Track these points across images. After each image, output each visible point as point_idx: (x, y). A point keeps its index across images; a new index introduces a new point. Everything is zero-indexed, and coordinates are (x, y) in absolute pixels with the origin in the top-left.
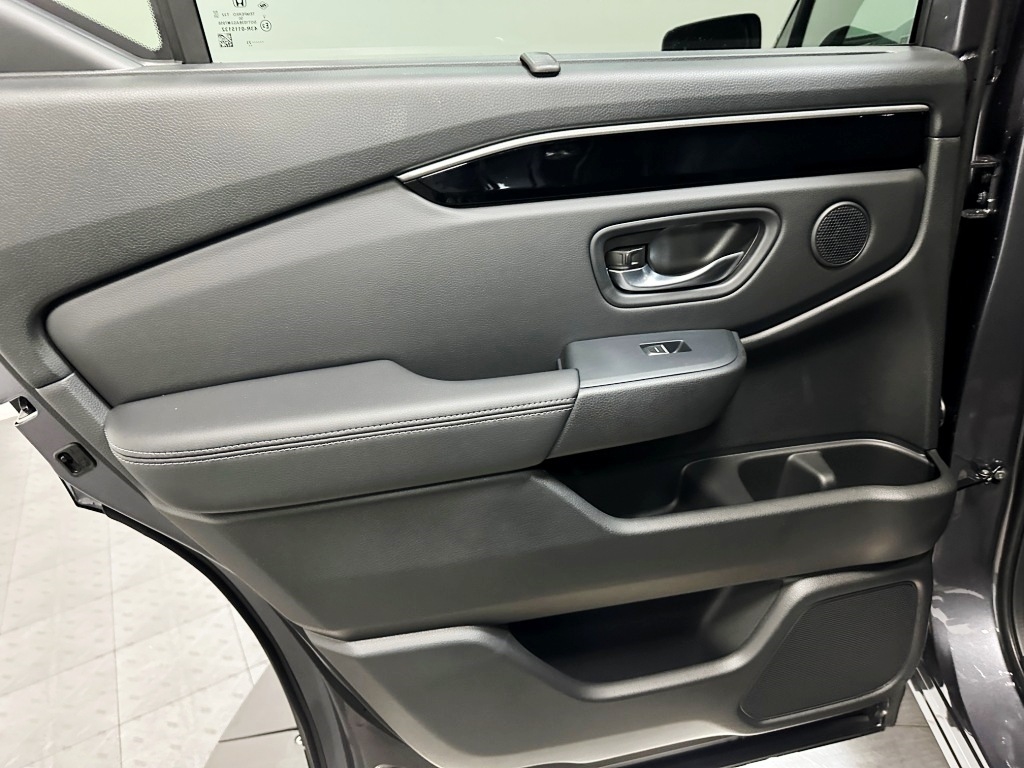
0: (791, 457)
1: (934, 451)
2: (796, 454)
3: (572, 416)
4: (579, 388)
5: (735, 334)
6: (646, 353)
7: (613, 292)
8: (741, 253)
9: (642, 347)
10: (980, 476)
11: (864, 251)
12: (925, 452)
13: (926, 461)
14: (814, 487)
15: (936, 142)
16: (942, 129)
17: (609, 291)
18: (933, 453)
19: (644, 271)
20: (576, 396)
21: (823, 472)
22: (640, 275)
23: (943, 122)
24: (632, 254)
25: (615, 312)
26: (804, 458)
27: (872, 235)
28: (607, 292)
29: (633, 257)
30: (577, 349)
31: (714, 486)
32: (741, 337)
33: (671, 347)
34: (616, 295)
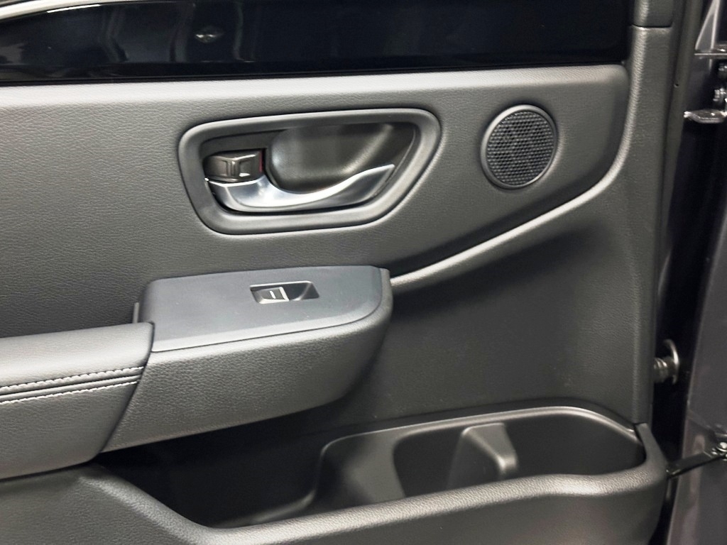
0: (466, 431)
1: (644, 425)
2: (473, 426)
3: (139, 392)
4: (150, 352)
5: (384, 272)
6: (257, 299)
7: (214, 213)
8: (391, 166)
9: (253, 290)
10: (718, 451)
11: (551, 170)
12: (634, 426)
13: (634, 438)
14: (491, 475)
15: (642, 33)
16: (649, 17)
17: (210, 210)
18: (644, 427)
19: (260, 184)
20: (144, 364)
21: (503, 453)
22: (253, 190)
23: (651, 9)
24: (240, 162)
25: (218, 240)
26: (482, 432)
27: (560, 149)
28: (206, 212)
29: (242, 167)
30: (162, 291)
31: (359, 474)
32: (393, 275)
33: (293, 291)
34: (219, 217)
